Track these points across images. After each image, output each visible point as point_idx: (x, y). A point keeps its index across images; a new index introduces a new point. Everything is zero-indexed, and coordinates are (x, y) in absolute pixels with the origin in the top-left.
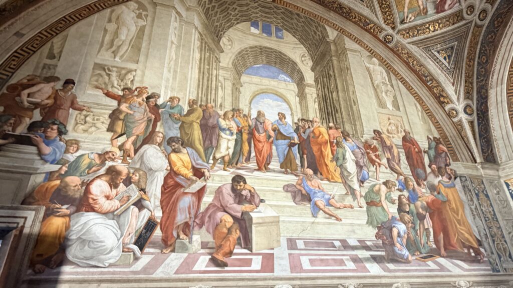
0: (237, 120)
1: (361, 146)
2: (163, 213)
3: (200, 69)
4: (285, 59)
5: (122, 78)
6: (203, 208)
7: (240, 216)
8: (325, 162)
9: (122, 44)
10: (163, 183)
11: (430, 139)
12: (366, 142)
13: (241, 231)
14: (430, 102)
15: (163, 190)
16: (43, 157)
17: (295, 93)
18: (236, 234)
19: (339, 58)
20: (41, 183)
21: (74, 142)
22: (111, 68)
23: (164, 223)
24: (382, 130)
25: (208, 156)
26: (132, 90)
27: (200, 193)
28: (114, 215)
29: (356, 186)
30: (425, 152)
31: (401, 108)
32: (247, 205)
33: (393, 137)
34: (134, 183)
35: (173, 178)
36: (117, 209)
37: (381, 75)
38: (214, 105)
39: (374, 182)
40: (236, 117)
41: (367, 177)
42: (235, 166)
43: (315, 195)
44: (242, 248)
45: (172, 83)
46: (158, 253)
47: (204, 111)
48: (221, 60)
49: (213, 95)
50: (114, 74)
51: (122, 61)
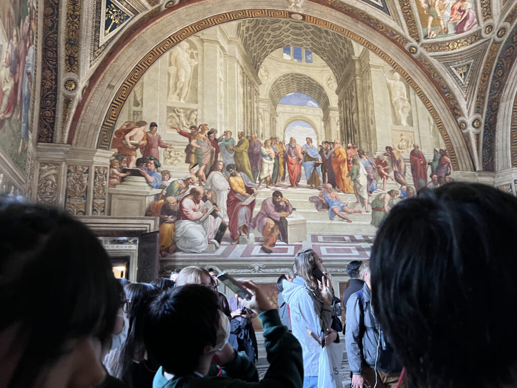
0: (274, 147)
1: (373, 162)
2: (229, 219)
3: (244, 103)
4: (313, 84)
5: (188, 118)
6: (254, 216)
7: (279, 220)
8: (342, 177)
9: (183, 87)
11: (437, 151)
12: (378, 158)
13: (280, 230)
14: (444, 114)
15: (228, 204)
16: (150, 184)
17: (321, 117)
18: (277, 232)
19: (362, 77)
20: (152, 202)
21: (166, 172)
22: (179, 110)
23: (230, 226)
24: (393, 146)
25: (255, 177)
26: (197, 128)
27: (252, 205)
28: (200, 221)
29: (365, 195)
30: (429, 164)
31: (415, 124)
32: (284, 213)
33: (403, 152)
34: (209, 199)
35: (233, 195)
36: (201, 218)
37: (401, 91)
38: (257, 136)
39: (381, 191)
40: (274, 144)
41: (375, 187)
42: (275, 184)
43: (333, 204)
45: (225, 119)
47: (250, 141)
48: (260, 92)
49: (256, 127)
50: (182, 115)
51: (186, 102)
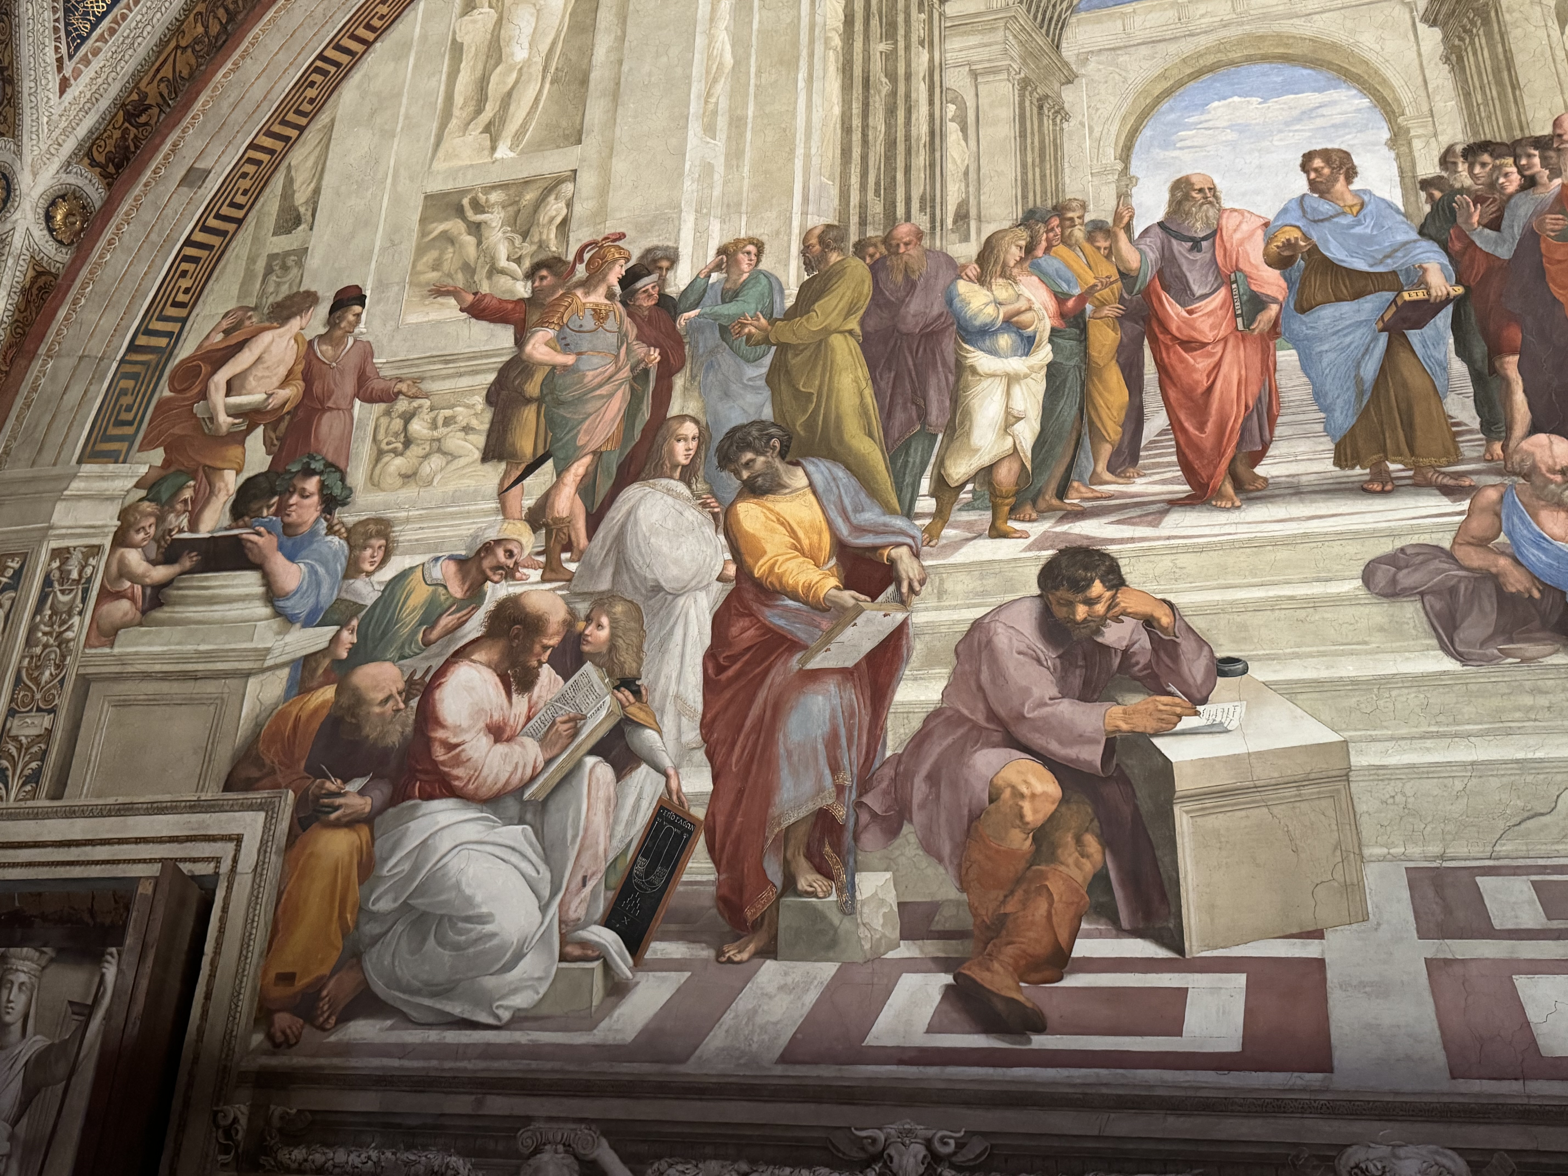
0: (1050, 263)
2: (715, 779)
3: (846, 68)
7: (1098, 763)
9: (517, 82)
10: (708, 642)
13: (1107, 842)
15: (710, 671)
16: (282, 603)
18: (1083, 858)
20: (276, 705)
21: (372, 527)
22: (482, 198)
23: (720, 819)
25: (908, 479)
26: (565, 263)
27: (880, 668)
28: (524, 804)
32: (1135, 700)
34: (593, 657)
35: (751, 614)
36: (533, 779)
38: (925, 226)
40: (1048, 250)
42: (1055, 502)
44: (1121, 932)
45: (726, 183)
46: (706, 961)
47: (877, 267)
49: (919, 178)
50: (495, 218)
51: (522, 152)
